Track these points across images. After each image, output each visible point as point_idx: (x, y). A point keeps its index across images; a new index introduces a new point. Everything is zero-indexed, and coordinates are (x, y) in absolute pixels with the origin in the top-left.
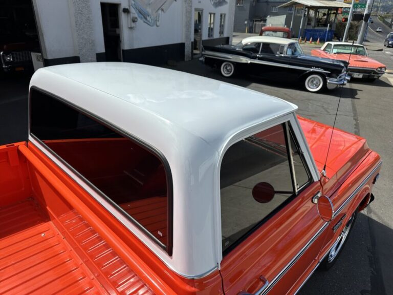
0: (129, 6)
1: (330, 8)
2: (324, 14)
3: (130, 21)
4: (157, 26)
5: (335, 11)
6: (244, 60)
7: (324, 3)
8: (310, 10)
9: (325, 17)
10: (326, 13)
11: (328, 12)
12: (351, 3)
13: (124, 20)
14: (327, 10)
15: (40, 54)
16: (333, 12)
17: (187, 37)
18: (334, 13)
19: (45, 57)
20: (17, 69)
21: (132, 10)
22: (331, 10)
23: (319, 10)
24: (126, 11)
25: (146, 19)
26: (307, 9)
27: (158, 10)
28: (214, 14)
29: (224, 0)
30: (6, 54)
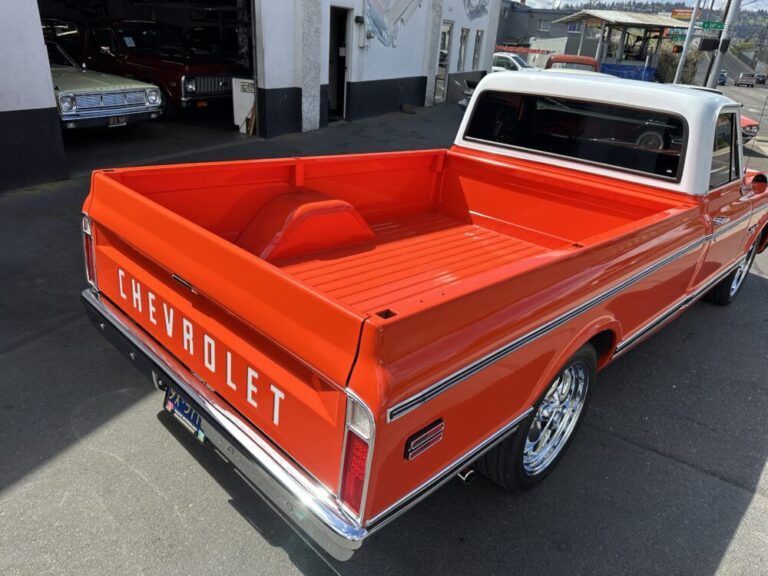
0: (363, 13)
1: (648, 28)
2: (639, 39)
3: (363, 36)
4: (394, 47)
5: (658, 34)
7: (639, 18)
8: (614, 31)
9: (640, 43)
10: (642, 35)
11: (645, 34)
12: (689, 20)
13: (355, 34)
14: (643, 31)
15: (252, 82)
16: (653, 35)
17: (431, 67)
18: (655, 37)
19: (260, 86)
20: (200, 104)
21: (367, 20)
22: (651, 31)
23: (629, 30)
24: (359, 20)
25: (381, 35)
26: (607, 28)
27: (396, 23)
28: (468, 30)
29: (483, 7)
30: (188, 80)
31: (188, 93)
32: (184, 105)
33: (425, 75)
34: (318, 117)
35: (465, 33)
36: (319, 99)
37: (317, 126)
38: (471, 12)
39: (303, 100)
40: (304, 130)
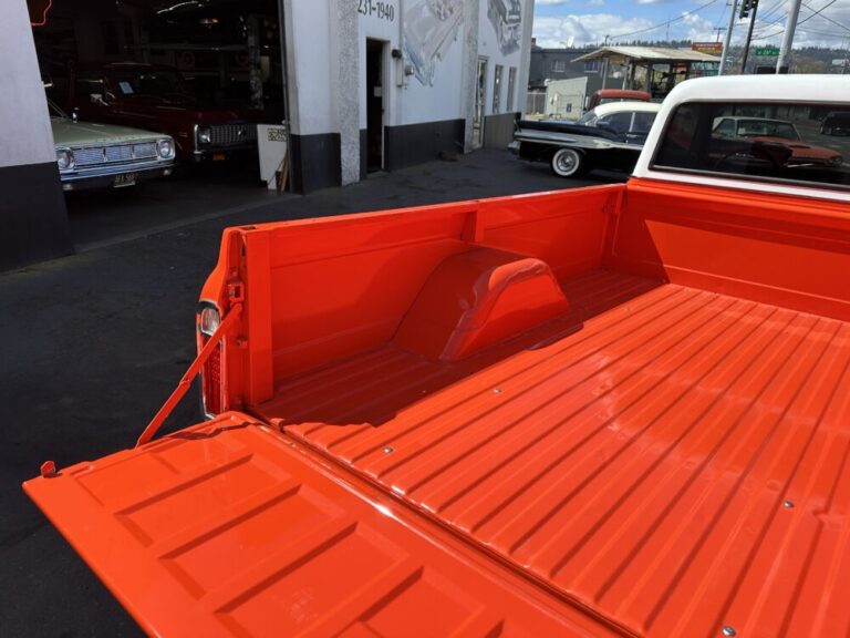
0: (400, 46)
1: (673, 63)
2: (665, 75)
3: (401, 72)
4: (431, 85)
5: (685, 69)
6: (601, 144)
7: (664, 53)
8: (638, 67)
9: (666, 80)
10: (667, 71)
11: (671, 70)
12: (720, 55)
13: (392, 70)
14: (668, 66)
15: (283, 128)
16: (679, 70)
18: (682, 73)
19: (294, 131)
20: (216, 158)
21: (405, 55)
22: (677, 67)
23: (654, 67)
24: (396, 54)
25: (419, 71)
26: (631, 66)
27: (433, 56)
28: (502, 67)
29: (515, 41)
30: (202, 130)
31: (202, 145)
32: (198, 159)
33: (463, 118)
34: (358, 168)
35: (499, 69)
36: (358, 146)
37: (358, 178)
38: (504, 47)
39: (343, 147)
40: (344, 183)
